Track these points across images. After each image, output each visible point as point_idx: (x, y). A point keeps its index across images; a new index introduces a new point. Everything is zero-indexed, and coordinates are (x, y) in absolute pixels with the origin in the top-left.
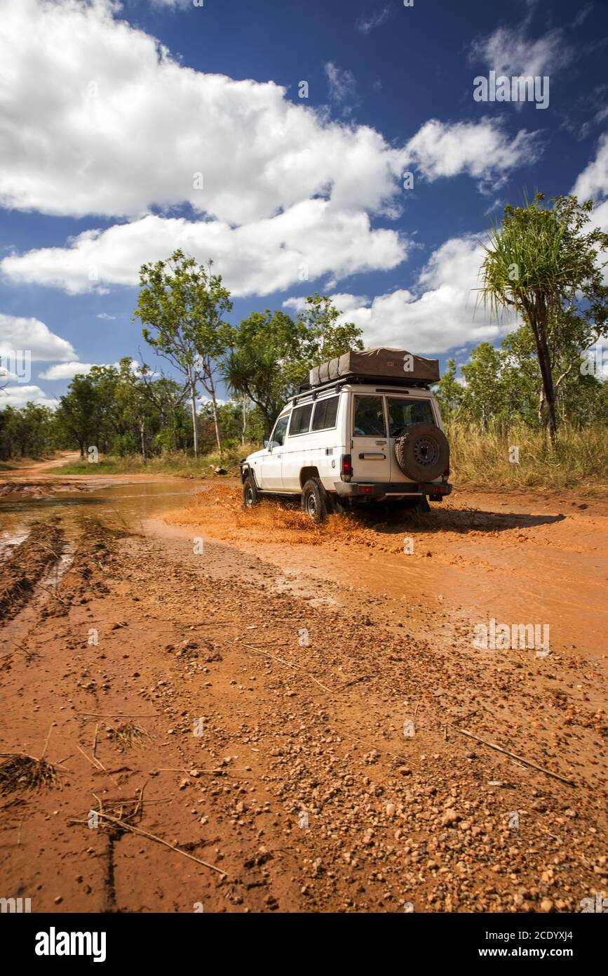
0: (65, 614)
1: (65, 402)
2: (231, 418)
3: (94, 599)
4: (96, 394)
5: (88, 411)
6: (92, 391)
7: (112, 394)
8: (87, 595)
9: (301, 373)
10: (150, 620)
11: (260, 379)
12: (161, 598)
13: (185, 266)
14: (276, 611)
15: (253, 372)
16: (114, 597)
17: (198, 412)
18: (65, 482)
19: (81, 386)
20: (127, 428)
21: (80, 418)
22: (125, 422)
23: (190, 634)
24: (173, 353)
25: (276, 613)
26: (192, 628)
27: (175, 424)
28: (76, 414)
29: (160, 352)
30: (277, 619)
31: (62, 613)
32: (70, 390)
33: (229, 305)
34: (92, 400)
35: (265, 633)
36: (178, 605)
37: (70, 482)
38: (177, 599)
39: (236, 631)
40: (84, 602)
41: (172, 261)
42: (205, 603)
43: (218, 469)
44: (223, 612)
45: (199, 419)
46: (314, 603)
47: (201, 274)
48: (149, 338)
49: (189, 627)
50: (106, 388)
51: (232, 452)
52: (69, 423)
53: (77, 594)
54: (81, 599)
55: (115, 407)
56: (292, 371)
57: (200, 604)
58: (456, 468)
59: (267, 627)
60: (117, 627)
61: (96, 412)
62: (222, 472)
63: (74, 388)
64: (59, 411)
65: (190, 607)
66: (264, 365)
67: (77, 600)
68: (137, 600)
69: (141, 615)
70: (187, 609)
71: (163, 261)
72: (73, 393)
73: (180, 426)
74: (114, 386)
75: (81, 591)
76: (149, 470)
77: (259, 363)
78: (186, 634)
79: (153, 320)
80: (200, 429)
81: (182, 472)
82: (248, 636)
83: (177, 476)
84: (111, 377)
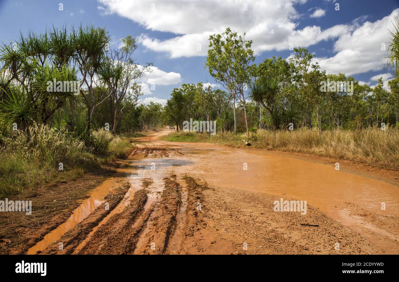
0: (193, 235)
1: (169, 103)
2: (253, 110)
3: (202, 228)
4: (184, 99)
5: (180, 107)
6: (182, 97)
7: (192, 99)
8: (199, 227)
9: (291, 92)
10: (224, 240)
11: (269, 96)
12: (226, 230)
13: (231, 36)
14: (270, 239)
15: (265, 93)
16: (209, 228)
17: (236, 107)
18: (171, 147)
19: (177, 95)
20: (200, 116)
21: (176, 110)
22: (199, 113)
23: (238, 248)
24: (224, 81)
25: (270, 240)
26: (239, 245)
27: (225, 117)
28: (175, 109)
29: (218, 81)
30: (270, 244)
31: (192, 235)
32: (172, 97)
33: (254, 58)
34: (182, 102)
35: (266, 250)
36: (233, 234)
37: (174, 147)
38: (232, 230)
39: (255, 248)
40: (198, 230)
41: (225, 34)
42: (243, 233)
43: (246, 143)
44: (250, 238)
45: (236, 110)
46: (285, 236)
47: (240, 40)
48: (212, 73)
49: (238, 245)
50: (189, 95)
51: (254, 134)
52: (171, 114)
53: (195, 226)
54: (197, 229)
55: (194, 105)
56: (286, 91)
57: (241, 234)
58: (373, 153)
59: (266, 247)
60: (212, 243)
61: (184, 108)
62: (249, 145)
63: (174, 96)
64: (166, 107)
65: (238, 235)
66: (271, 89)
67: (195, 229)
68: (218, 230)
69: (220, 238)
70: (237, 236)
71: (220, 34)
72: (173, 98)
73: (227, 118)
74: (194, 94)
75: (196, 224)
76: (211, 141)
77: (269, 88)
78: (237, 248)
79: (215, 68)
80: (237, 115)
81: (228, 143)
82: (259, 251)
83: (226, 145)
84: (192, 90)
